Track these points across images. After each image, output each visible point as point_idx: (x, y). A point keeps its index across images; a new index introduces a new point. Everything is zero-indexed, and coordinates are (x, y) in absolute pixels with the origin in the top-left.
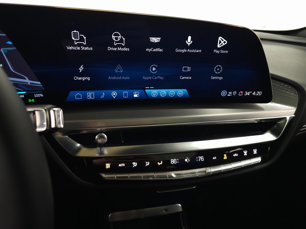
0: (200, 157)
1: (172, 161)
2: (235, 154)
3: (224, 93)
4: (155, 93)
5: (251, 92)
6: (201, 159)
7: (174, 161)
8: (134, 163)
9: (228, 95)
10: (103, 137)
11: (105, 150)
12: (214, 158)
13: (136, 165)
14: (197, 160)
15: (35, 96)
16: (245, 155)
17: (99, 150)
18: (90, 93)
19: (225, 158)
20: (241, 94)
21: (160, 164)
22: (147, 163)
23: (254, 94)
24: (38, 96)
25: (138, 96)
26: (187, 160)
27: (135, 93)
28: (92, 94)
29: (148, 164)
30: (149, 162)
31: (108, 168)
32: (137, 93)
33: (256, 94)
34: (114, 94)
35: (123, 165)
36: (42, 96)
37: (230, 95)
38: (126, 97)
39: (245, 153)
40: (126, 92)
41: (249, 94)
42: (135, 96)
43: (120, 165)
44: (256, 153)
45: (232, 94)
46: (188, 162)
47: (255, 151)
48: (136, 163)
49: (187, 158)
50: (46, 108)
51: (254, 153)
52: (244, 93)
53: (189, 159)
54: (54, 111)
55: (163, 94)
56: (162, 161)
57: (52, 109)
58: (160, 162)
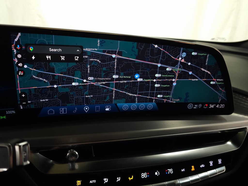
0: (169, 170)
1: (142, 176)
2: (202, 165)
3: (190, 106)
4: (126, 107)
5: (215, 105)
6: (171, 171)
7: (145, 175)
8: (105, 179)
9: (194, 108)
10: (74, 155)
11: (77, 164)
12: (183, 170)
13: (107, 180)
14: (167, 173)
15: (7, 113)
16: (211, 165)
17: (70, 165)
18: (63, 109)
19: (193, 169)
20: (206, 106)
21: (131, 178)
22: (118, 178)
23: (217, 106)
24: (10, 112)
25: (109, 109)
26: (157, 173)
27: (107, 107)
28: (65, 110)
29: (119, 180)
30: (120, 178)
31: (79, 184)
32: (109, 107)
33: (220, 107)
34: (86, 109)
35: (94, 181)
36: (14, 112)
37: (196, 108)
38: (98, 111)
39: (211, 163)
40: (98, 106)
41: (213, 107)
42: (107, 109)
43: (91, 182)
44: (221, 163)
45: (198, 107)
46: (158, 175)
47: (220, 161)
48: (107, 179)
49: (157, 171)
50: (10, 144)
51: (219, 163)
52: (209, 106)
53: (159, 172)
54: (20, 146)
55: (134, 108)
56: (132, 176)
57: (17, 144)
58: (131, 177)
